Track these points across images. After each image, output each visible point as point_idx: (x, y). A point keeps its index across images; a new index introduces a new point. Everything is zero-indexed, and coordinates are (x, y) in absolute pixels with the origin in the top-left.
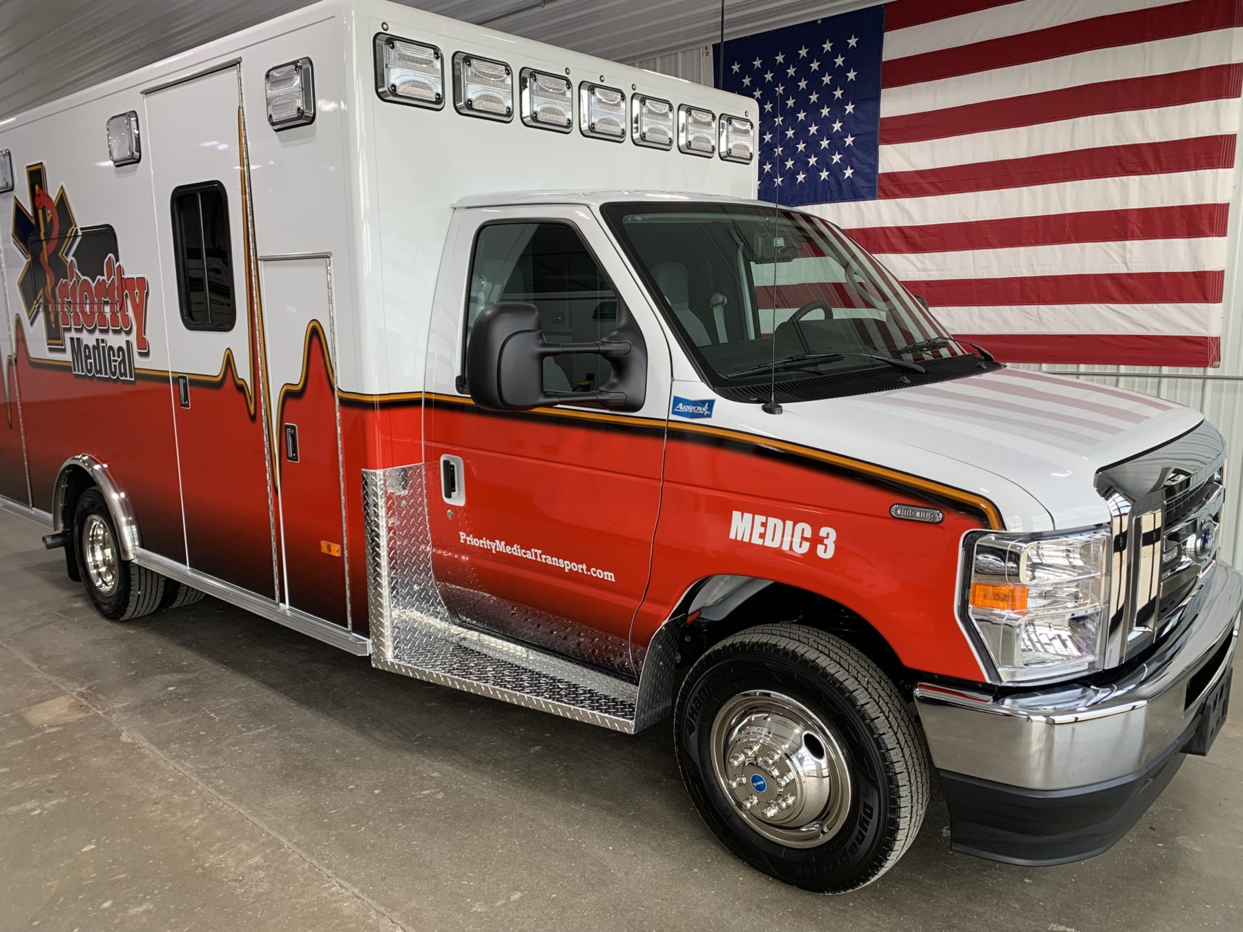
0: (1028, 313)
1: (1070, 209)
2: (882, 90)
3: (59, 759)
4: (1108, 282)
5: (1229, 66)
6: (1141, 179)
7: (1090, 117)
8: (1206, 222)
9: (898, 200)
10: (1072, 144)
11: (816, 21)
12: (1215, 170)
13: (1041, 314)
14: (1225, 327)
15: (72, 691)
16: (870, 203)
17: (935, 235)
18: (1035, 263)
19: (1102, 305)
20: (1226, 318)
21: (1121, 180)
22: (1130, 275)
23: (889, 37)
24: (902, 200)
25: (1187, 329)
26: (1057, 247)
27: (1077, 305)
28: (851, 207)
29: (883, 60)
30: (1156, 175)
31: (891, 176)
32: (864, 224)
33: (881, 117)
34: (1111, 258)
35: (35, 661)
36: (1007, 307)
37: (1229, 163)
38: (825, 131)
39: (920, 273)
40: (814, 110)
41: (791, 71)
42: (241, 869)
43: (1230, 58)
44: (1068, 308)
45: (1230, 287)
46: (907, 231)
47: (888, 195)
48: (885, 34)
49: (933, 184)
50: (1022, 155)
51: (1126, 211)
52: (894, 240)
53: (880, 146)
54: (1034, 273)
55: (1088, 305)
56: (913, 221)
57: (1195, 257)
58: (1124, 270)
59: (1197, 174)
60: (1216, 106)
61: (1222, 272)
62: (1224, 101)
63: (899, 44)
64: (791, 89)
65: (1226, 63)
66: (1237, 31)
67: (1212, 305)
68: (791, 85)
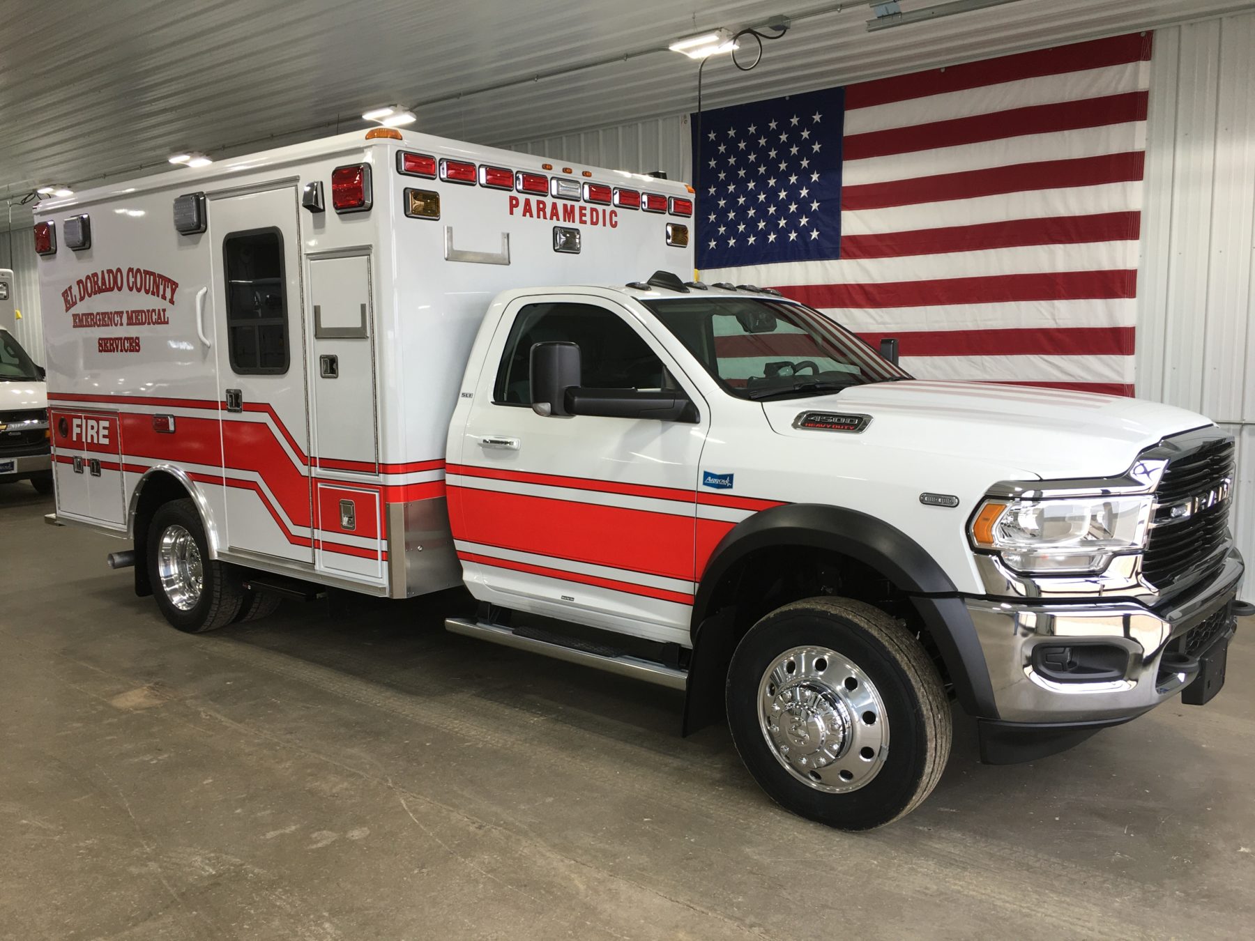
2: (844, 162)
3: (155, 730)
4: (1041, 336)
5: (1132, 153)
6: (1065, 248)
7: (1023, 193)
8: (1119, 285)
9: (859, 260)
10: (1008, 215)
11: (784, 97)
12: (1124, 241)
13: (986, 364)
14: (1138, 377)
15: (142, 686)
16: (835, 263)
17: (892, 292)
19: (1036, 357)
20: (1137, 368)
21: (1049, 247)
22: (1058, 330)
23: (849, 114)
24: (863, 260)
25: (1107, 377)
27: (1016, 356)
28: (816, 264)
29: (844, 135)
30: (1077, 245)
31: (853, 239)
32: (828, 280)
33: (843, 185)
34: (1043, 315)
35: (97, 666)
37: (1135, 236)
38: (793, 195)
39: (880, 326)
40: (783, 178)
41: (762, 142)
43: (1133, 146)
44: (1008, 359)
45: (1141, 341)
46: (867, 288)
47: (850, 255)
48: (846, 112)
49: (889, 246)
50: (964, 222)
51: (1055, 275)
52: (855, 296)
53: (842, 212)
55: (1024, 356)
56: (873, 279)
57: (1111, 315)
58: (1053, 325)
59: (1111, 244)
60: (1123, 187)
61: (1134, 328)
62: (1129, 183)
63: (857, 122)
64: (763, 157)
65: (1130, 150)
66: (1140, 125)
67: (1126, 357)
68: (762, 153)
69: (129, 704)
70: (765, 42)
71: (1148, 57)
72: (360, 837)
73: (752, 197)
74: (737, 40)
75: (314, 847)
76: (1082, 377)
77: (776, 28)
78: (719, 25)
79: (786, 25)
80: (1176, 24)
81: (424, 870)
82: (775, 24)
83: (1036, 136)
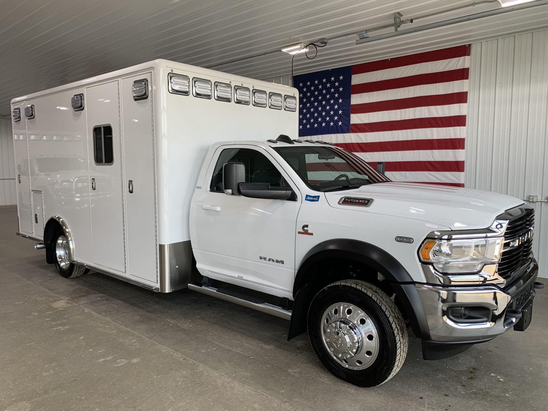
0: (402, 174)
1: (415, 139)
2: (351, 95)
3: (66, 316)
4: (428, 164)
5: (463, 92)
6: (437, 129)
7: (420, 107)
8: (458, 144)
9: (357, 133)
10: (415, 116)
11: (329, 70)
12: (460, 127)
13: (407, 175)
14: (466, 181)
15: (65, 299)
16: (348, 135)
17: (370, 146)
18: (404, 157)
19: (426, 172)
20: (466, 177)
21: (431, 129)
22: (435, 162)
23: (353, 76)
24: (359, 133)
25: (453, 180)
26: (411, 152)
27: (418, 172)
28: (340, 135)
29: (352, 84)
30: (442, 128)
31: (355, 125)
32: (345, 141)
33: (351, 104)
34: (429, 156)
35: (49, 290)
36: (395, 172)
37: (464, 125)
38: (332, 108)
40: (328, 101)
41: (320, 87)
42: (130, 343)
43: (463, 89)
44: (415, 173)
45: (467, 166)
46: (360, 144)
47: (354, 132)
48: (352, 76)
49: (369, 128)
50: (398, 119)
51: (433, 140)
52: (356, 148)
53: (351, 114)
54: (404, 160)
55: (421, 172)
56: (363, 141)
57: (455, 156)
58: (432, 160)
59: (454, 128)
60: (459, 106)
61: (464, 161)
62: (462, 104)
63: (357, 79)
64: (320, 93)
65: (462, 91)
66: (465, 81)
67: (461, 172)
68: (320, 92)
69: (58, 306)
70: (318, 48)
71: (469, 55)
72: (136, 362)
73: (316, 108)
74: (307, 47)
75: (117, 366)
76: (444, 181)
77: (322, 43)
78: (300, 42)
79: (326, 42)
80: (480, 41)
81: (159, 376)
82: (322, 41)
83: (425, 85)
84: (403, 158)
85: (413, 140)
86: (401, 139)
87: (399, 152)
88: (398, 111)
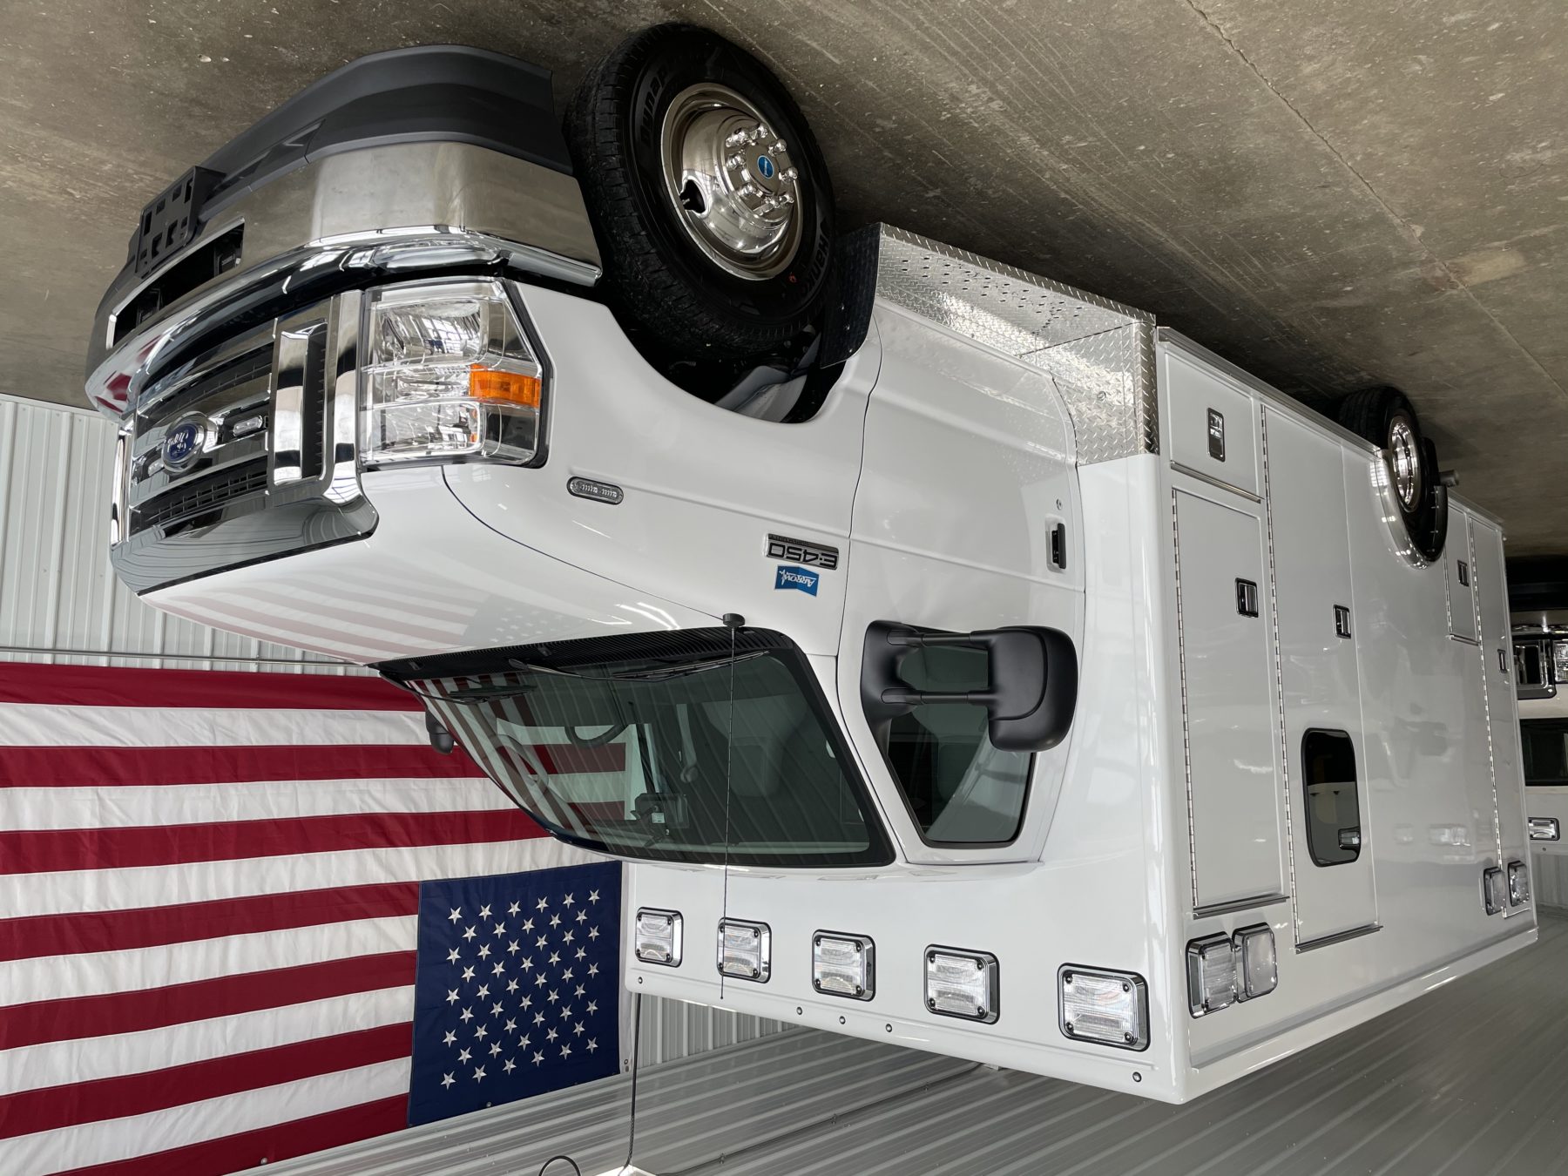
0: (226, 735)
1: (173, 870)
2: (412, 1020)
3: (1499, 209)
4: (122, 773)
6: (81, 907)
7: (148, 988)
9: (395, 881)
11: (492, 1106)
13: (211, 736)
15: (1462, 290)
16: (428, 877)
18: (219, 799)
19: (131, 745)
21: (106, 906)
22: (94, 783)
23: (404, 1088)
24: (388, 882)
25: (20, 713)
26: (188, 820)
27: (164, 745)
28: (455, 874)
29: (411, 1057)
30: (62, 912)
31: (402, 910)
32: (437, 850)
33: (412, 988)
34: (120, 808)
35: (1494, 329)
36: (254, 744)
38: (484, 968)
39: (366, 788)
40: (498, 992)
44: (176, 741)
47: (407, 888)
48: (408, 1091)
50: (235, 941)
51: (99, 866)
52: (400, 829)
53: (416, 949)
55: (150, 745)
56: (374, 853)
57: (11, 806)
58: (104, 791)
59: (10, 915)
63: (391, 1078)
64: (525, 1019)
68: (525, 1025)
69: (1502, 259)
76: (59, 712)
83: (125, 1071)
84: (221, 796)
85: (179, 862)
86: (228, 866)
87: (235, 818)
88: (234, 969)
